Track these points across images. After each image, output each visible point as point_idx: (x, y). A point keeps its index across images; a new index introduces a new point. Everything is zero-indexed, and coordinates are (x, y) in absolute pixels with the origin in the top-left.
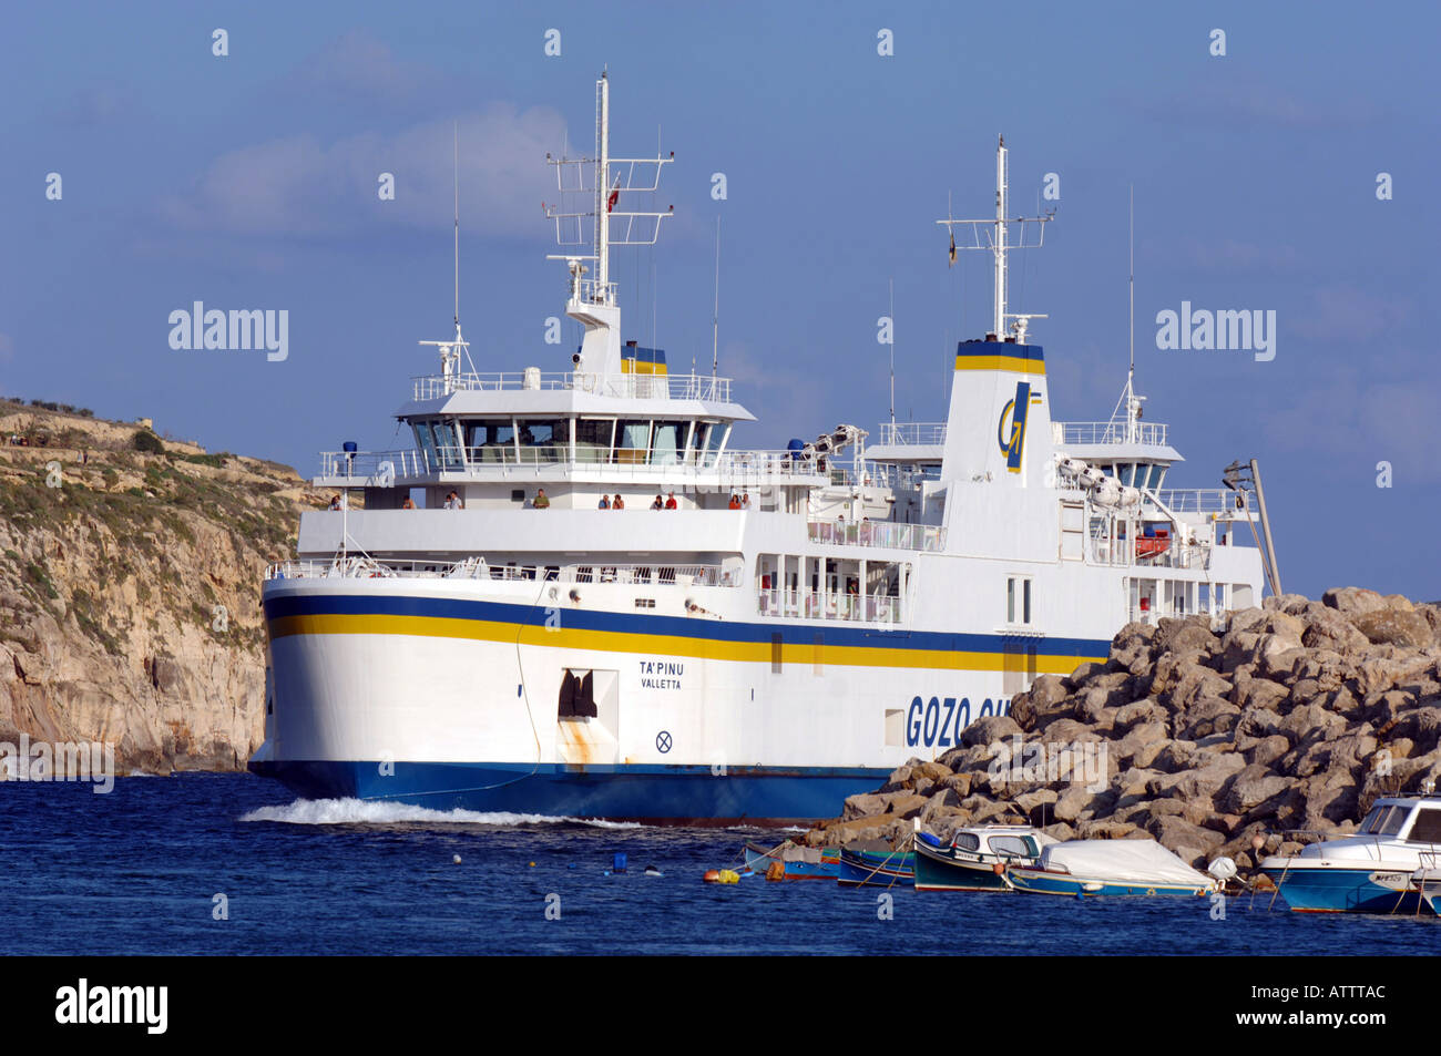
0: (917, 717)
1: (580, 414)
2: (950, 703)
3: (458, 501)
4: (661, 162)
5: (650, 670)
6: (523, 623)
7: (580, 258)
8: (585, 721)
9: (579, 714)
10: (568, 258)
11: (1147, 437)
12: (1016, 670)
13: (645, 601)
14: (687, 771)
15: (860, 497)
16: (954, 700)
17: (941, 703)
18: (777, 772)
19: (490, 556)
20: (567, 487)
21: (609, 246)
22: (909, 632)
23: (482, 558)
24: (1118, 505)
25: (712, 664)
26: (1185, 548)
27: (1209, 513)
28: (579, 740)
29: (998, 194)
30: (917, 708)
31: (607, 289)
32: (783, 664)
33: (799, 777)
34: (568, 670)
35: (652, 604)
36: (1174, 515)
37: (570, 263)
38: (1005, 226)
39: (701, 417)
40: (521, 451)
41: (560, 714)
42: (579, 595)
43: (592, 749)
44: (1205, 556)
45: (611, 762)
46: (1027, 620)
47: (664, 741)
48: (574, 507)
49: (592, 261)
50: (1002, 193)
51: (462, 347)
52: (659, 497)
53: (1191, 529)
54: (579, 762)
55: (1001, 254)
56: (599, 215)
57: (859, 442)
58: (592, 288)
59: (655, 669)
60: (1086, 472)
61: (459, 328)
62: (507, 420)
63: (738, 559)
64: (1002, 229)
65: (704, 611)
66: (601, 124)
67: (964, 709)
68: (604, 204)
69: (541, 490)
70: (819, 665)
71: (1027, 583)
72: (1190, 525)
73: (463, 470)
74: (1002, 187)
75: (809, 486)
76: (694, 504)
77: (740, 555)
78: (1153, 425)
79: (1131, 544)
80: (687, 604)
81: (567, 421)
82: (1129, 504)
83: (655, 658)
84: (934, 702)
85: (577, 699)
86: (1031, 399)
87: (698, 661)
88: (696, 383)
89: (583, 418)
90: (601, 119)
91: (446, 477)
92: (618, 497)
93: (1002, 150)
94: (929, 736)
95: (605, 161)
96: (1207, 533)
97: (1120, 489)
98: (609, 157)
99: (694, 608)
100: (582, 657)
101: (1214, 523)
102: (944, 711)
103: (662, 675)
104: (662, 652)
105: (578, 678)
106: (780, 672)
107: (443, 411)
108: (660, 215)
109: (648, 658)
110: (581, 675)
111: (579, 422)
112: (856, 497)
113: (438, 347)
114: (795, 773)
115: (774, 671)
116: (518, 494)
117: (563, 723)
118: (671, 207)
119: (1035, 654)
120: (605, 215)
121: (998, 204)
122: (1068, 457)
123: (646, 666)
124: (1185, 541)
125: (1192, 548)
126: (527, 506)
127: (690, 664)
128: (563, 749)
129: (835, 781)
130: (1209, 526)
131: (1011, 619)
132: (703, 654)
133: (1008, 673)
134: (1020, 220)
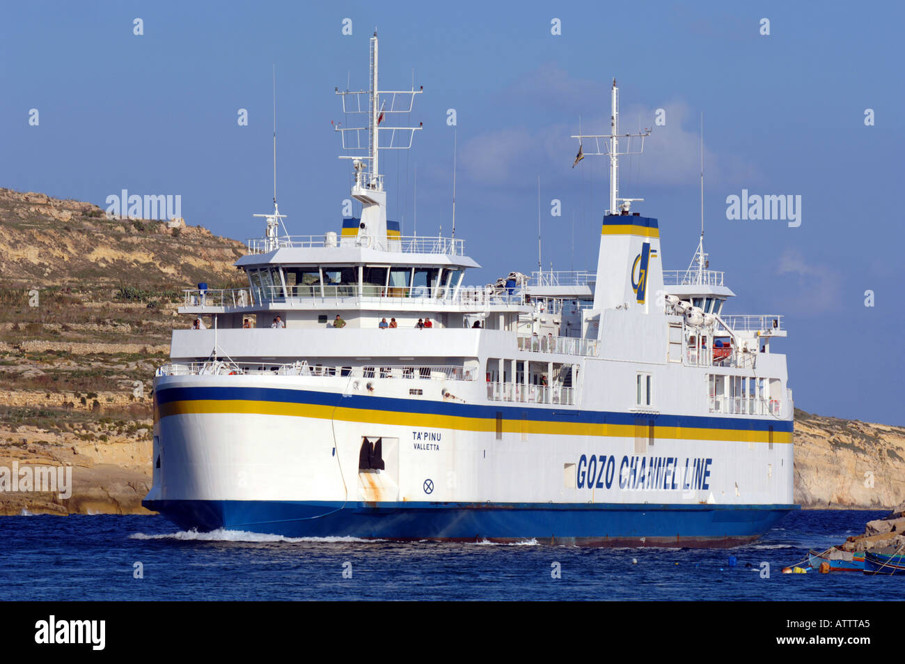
0: (583, 469)
1: (367, 263)
2: (603, 459)
3: (281, 323)
4: (414, 93)
5: (419, 437)
6: (336, 406)
7: (361, 158)
8: (376, 472)
9: (373, 468)
10: (353, 158)
11: (712, 280)
12: (642, 437)
13: (416, 390)
14: (444, 506)
15: (538, 320)
16: (605, 457)
17: (598, 459)
18: (500, 506)
19: (311, 360)
20: (356, 313)
21: (378, 149)
22: (578, 411)
23: (306, 362)
24: (702, 325)
25: (459, 433)
26: (740, 355)
27: (756, 331)
28: (372, 484)
29: (613, 118)
30: (583, 462)
31: (378, 179)
32: (503, 433)
33: (513, 510)
34: (365, 438)
35: (420, 392)
36: (734, 332)
37: (354, 162)
38: (617, 140)
39: (446, 265)
40: (325, 289)
41: (360, 468)
42: (373, 386)
43: (381, 491)
44: (753, 359)
45: (395, 500)
46: (648, 403)
47: (428, 486)
48: (361, 327)
49: (367, 159)
50: (615, 118)
51: (278, 218)
52: (420, 320)
53: (744, 342)
54: (373, 500)
55: (615, 158)
56: (372, 129)
57: (525, 283)
58: (367, 178)
59: (422, 436)
60: (680, 303)
61: (276, 205)
62: (315, 268)
63: (475, 362)
64: (615, 141)
65: (454, 397)
66: (373, 68)
67: (611, 463)
68: (376, 121)
69: (338, 316)
70: (524, 434)
71: (648, 378)
72: (744, 339)
73: (285, 302)
74: (615, 113)
75: (518, 312)
76: (441, 325)
77: (476, 359)
78: (716, 272)
79: (710, 351)
80: (443, 392)
81: (357, 268)
82: (709, 325)
83: (423, 430)
84: (593, 458)
85: (371, 458)
86: (651, 254)
87: (450, 431)
88: (442, 243)
89: (368, 266)
90: (373, 64)
91: (274, 306)
92: (393, 320)
93: (615, 89)
94: (591, 481)
95: (376, 92)
96: (754, 344)
97: (703, 315)
98: (378, 90)
99: (447, 395)
100: (374, 428)
101: (758, 338)
102: (599, 464)
103: (427, 441)
104: (427, 425)
105: (372, 443)
106: (501, 438)
107: (272, 262)
108: (414, 129)
109: (418, 429)
110: (374, 441)
111: (365, 269)
112: (536, 320)
113: (265, 218)
114: (511, 507)
115: (497, 438)
116: (323, 317)
117: (362, 474)
118: (421, 123)
119: (653, 426)
120: (376, 130)
121: (613, 125)
122: (667, 294)
123: (416, 435)
124: (740, 350)
125: (745, 354)
126: (329, 326)
127: (445, 433)
128: (362, 491)
129: (534, 512)
130: (756, 340)
131: (639, 402)
132: (454, 427)
133: (637, 438)
134: (627, 135)
